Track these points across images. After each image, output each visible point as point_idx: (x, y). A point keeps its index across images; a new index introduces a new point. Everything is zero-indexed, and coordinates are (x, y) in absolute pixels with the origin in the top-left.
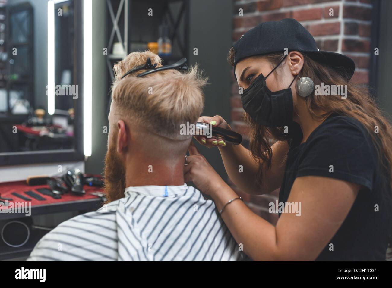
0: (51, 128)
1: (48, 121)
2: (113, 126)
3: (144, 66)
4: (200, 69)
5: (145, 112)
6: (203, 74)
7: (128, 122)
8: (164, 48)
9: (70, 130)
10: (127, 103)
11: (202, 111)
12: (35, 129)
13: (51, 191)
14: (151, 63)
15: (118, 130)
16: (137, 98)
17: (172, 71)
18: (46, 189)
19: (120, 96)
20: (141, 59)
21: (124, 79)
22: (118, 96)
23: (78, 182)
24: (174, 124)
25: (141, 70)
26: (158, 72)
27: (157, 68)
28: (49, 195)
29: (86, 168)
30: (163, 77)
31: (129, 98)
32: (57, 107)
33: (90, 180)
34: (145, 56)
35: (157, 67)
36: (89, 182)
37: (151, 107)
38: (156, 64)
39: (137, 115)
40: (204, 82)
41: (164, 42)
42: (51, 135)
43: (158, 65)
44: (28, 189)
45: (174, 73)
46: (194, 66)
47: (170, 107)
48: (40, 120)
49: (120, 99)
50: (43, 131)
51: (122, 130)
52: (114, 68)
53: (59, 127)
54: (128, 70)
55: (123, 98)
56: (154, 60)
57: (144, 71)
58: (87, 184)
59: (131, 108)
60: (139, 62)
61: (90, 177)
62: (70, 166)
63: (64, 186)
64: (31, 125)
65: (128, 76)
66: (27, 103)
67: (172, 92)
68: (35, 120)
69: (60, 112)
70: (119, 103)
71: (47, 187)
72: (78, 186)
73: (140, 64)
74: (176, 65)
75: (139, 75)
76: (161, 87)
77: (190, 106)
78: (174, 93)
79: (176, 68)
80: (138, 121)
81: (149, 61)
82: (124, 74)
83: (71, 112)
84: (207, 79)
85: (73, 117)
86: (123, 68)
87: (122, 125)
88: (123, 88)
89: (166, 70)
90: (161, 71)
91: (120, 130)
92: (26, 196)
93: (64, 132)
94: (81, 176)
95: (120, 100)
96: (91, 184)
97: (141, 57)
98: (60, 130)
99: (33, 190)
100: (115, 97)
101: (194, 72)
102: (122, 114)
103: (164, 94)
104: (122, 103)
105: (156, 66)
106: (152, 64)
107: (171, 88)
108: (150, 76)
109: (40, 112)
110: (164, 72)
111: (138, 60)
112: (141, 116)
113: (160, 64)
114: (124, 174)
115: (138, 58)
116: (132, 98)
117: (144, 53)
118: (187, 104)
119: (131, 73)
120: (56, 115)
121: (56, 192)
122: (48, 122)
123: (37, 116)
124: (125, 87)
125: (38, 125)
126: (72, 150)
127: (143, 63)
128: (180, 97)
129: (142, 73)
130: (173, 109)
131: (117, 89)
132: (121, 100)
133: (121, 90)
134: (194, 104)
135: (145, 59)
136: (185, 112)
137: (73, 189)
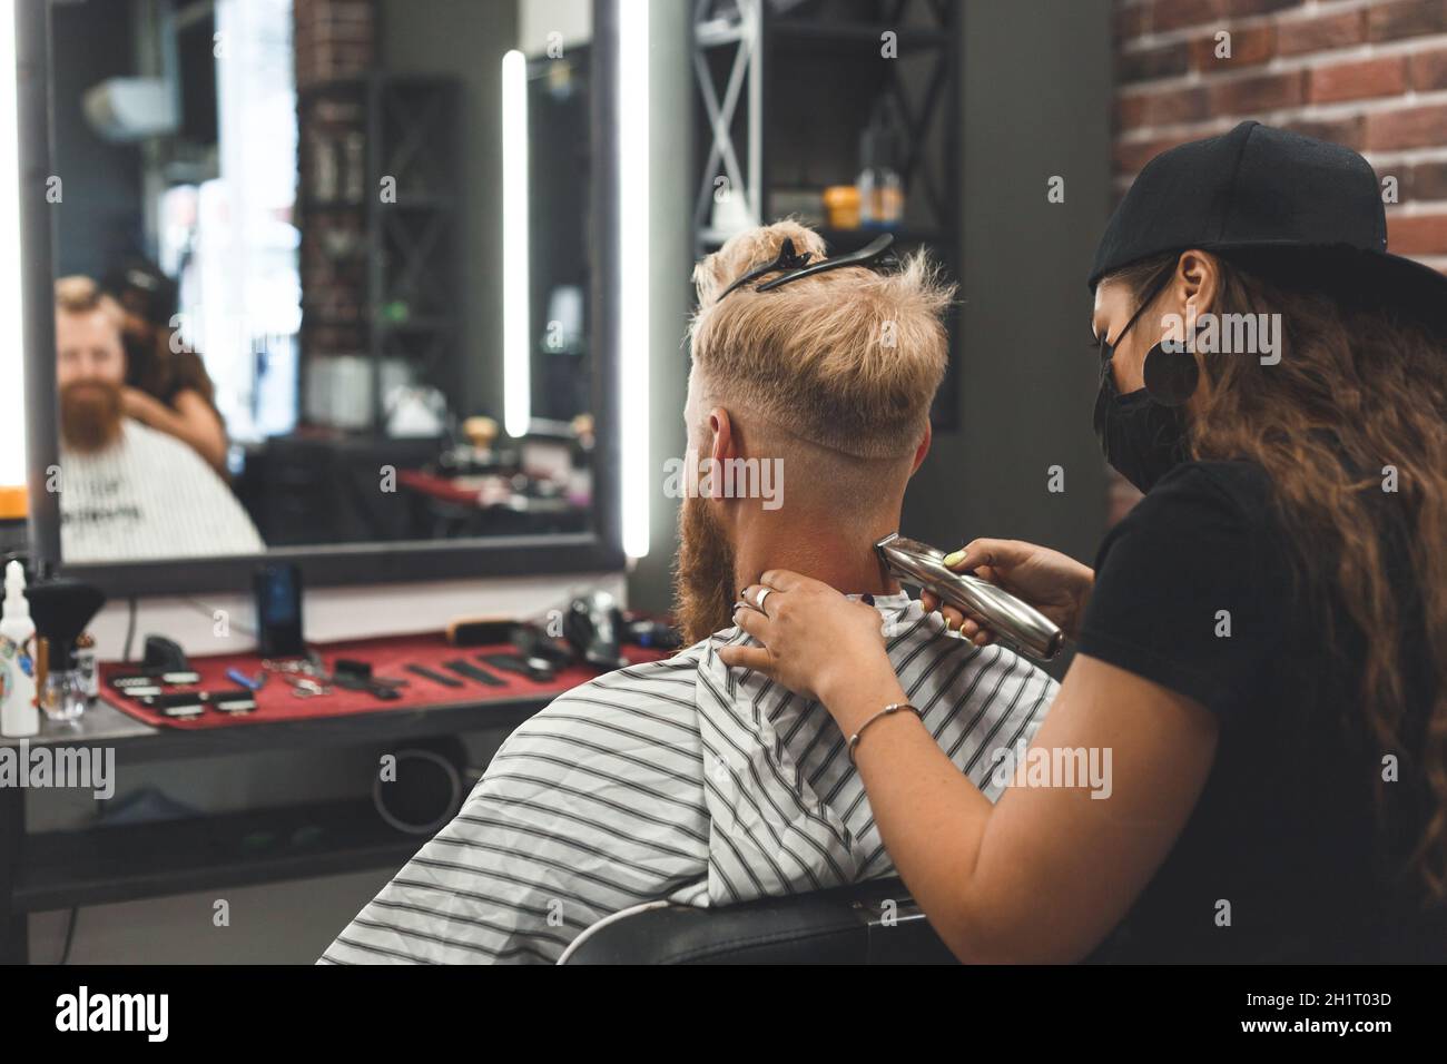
0: (519, 480)
1: (506, 457)
2: (697, 432)
3: (775, 261)
4: (932, 261)
5: (781, 385)
6: (939, 278)
7: (738, 413)
8: (879, 203)
9: (579, 485)
10: (732, 364)
11: (941, 377)
12: (466, 485)
13: (522, 659)
14: (795, 252)
15: (711, 438)
16: (758, 347)
17: (853, 270)
18: (508, 656)
19: (713, 346)
20: (767, 243)
21: (722, 301)
22: (709, 347)
23: (605, 632)
24: (862, 414)
25: (770, 274)
26: (814, 276)
27: (810, 266)
28: (516, 671)
29: (633, 595)
30: (827, 286)
31: (738, 349)
32: (536, 412)
33: (643, 628)
34: (778, 234)
35: (810, 262)
36: (640, 635)
37: (797, 368)
38: (808, 256)
39: (760, 393)
40: (944, 298)
41: (879, 183)
42: (518, 503)
43: (813, 257)
44: (452, 655)
45: (858, 276)
46: (914, 256)
47: (850, 366)
48: (482, 455)
49: (714, 354)
50: (491, 491)
51: (721, 433)
52: (695, 275)
53: (544, 476)
54: (734, 279)
55: (723, 351)
56: (804, 246)
57: (775, 275)
58: (635, 640)
59: (744, 376)
60: (761, 251)
61: (642, 619)
62: (581, 588)
63: (563, 647)
64: (452, 472)
65: (733, 292)
66: (437, 399)
67: (853, 324)
68: (462, 455)
69: (544, 426)
70: (712, 366)
71: (512, 649)
72: (608, 645)
73: (765, 256)
74: (863, 255)
75: (761, 287)
76: (823, 314)
77: (906, 361)
78: (858, 327)
79: (862, 263)
80: (763, 411)
81: (788, 246)
82: (722, 290)
83: (582, 425)
84: (952, 289)
85: (588, 443)
86: (719, 275)
87: (722, 421)
88: (722, 321)
89: (837, 270)
90: (822, 271)
91: (717, 436)
92: (449, 674)
93: (560, 493)
94: (615, 616)
95: (713, 360)
96: (644, 640)
97: (768, 237)
98: (546, 487)
99: (470, 657)
100: (699, 354)
101: (915, 269)
102: (719, 394)
103: (830, 332)
104: (719, 367)
105: (807, 260)
106: (798, 254)
107: (850, 316)
108: (793, 285)
109: (480, 427)
110: (829, 274)
111: (759, 246)
112: (771, 397)
113: (820, 254)
114: (731, 565)
115: (759, 242)
116: (746, 348)
117: (774, 227)
118: (897, 356)
119: (741, 284)
120: (531, 438)
121: (539, 664)
122: (508, 460)
123: (471, 441)
124: (727, 320)
125: (475, 470)
126: (585, 538)
127: (772, 254)
128: (876, 337)
129: (770, 280)
130: (856, 370)
131: (706, 329)
132: (717, 358)
133: (715, 331)
134: (915, 354)
135: (776, 241)
136: (890, 377)
137: (592, 655)
